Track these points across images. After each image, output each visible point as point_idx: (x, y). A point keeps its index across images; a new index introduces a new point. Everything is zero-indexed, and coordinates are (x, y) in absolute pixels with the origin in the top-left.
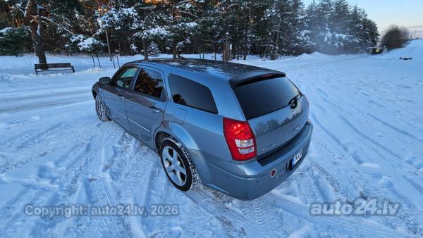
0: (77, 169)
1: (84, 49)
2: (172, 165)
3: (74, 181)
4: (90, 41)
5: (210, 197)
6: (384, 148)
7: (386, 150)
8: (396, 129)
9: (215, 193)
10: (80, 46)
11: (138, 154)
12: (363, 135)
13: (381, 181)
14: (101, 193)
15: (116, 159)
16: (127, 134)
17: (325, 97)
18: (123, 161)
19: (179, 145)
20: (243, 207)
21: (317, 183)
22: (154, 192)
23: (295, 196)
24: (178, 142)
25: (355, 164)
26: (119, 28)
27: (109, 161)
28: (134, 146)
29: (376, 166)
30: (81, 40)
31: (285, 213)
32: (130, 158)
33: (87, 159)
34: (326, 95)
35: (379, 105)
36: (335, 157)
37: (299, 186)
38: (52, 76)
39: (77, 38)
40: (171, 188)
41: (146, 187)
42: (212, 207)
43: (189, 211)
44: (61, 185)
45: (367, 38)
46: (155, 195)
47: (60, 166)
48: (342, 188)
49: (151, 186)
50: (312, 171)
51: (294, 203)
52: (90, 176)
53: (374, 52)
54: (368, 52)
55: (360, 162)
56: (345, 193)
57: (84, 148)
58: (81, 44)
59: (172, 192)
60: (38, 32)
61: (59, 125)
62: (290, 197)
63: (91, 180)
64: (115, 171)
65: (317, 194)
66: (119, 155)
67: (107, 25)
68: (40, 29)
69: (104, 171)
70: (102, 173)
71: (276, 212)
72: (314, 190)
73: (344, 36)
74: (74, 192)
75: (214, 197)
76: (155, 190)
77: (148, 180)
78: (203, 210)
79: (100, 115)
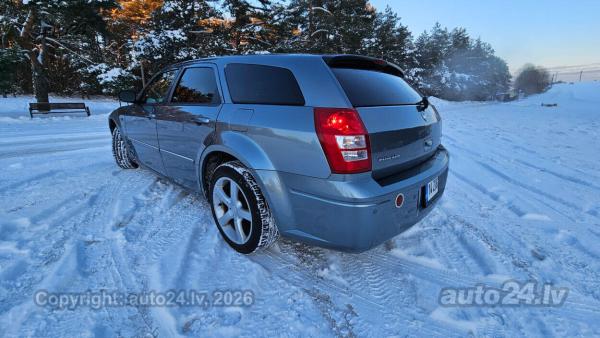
0: (67, 228)
1: (106, 83)
2: (229, 212)
3: (60, 244)
4: (116, 72)
5: (292, 262)
6: (550, 197)
7: (554, 199)
8: (560, 176)
9: (299, 257)
10: (101, 79)
11: (174, 207)
12: (515, 183)
13: (559, 237)
14: (104, 260)
15: (138, 214)
16: (159, 183)
17: (452, 143)
18: (148, 216)
19: (240, 170)
20: (348, 275)
21: (462, 240)
22: (196, 256)
23: (430, 257)
24: (238, 166)
25: (512, 216)
26: (160, 57)
27: (125, 216)
28: (170, 197)
29: (545, 218)
30: (103, 70)
31: (419, 281)
32: (162, 212)
33: (88, 215)
34: (455, 141)
35: (528, 151)
36: (482, 208)
37: (435, 245)
38: (55, 119)
39: (97, 68)
40: (225, 251)
41: (183, 249)
42: (296, 276)
43: (256, 282)
44: (35, 250)
45: (498, 81)
46: (199, 261)
47: (39, 225)
48: (501, 246)
49: (192, 247)
50: (452, 225)
51: (430, 268)
52: (89, 237)
53: (507, 99)
54: (498, 99)
55: (520, 214)
56: (508, 252)
57: (87, 200)
58: (102, 76)
59: (227, 256)
60: (39, 59)
61: (51, 173)
62: (422, 260)
63: (89, 243)
64: (134, 230)
65: (466, 255)
66: (142, 209)
67: (143, 52)
68: (43, 56)
69: (114, 230)
70: (111, 232)
71: (404, 281)
72: (459, 250)
73: (467, 77)
74: (56, 260)
75: (299, 262)
76: (198, 252)
77: (187, 239)
78: (280, 281)
79: (118, 158)
